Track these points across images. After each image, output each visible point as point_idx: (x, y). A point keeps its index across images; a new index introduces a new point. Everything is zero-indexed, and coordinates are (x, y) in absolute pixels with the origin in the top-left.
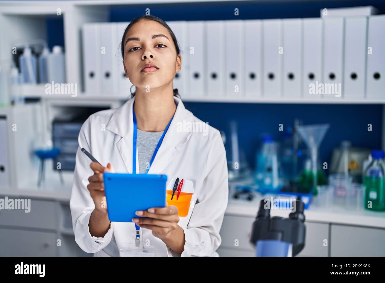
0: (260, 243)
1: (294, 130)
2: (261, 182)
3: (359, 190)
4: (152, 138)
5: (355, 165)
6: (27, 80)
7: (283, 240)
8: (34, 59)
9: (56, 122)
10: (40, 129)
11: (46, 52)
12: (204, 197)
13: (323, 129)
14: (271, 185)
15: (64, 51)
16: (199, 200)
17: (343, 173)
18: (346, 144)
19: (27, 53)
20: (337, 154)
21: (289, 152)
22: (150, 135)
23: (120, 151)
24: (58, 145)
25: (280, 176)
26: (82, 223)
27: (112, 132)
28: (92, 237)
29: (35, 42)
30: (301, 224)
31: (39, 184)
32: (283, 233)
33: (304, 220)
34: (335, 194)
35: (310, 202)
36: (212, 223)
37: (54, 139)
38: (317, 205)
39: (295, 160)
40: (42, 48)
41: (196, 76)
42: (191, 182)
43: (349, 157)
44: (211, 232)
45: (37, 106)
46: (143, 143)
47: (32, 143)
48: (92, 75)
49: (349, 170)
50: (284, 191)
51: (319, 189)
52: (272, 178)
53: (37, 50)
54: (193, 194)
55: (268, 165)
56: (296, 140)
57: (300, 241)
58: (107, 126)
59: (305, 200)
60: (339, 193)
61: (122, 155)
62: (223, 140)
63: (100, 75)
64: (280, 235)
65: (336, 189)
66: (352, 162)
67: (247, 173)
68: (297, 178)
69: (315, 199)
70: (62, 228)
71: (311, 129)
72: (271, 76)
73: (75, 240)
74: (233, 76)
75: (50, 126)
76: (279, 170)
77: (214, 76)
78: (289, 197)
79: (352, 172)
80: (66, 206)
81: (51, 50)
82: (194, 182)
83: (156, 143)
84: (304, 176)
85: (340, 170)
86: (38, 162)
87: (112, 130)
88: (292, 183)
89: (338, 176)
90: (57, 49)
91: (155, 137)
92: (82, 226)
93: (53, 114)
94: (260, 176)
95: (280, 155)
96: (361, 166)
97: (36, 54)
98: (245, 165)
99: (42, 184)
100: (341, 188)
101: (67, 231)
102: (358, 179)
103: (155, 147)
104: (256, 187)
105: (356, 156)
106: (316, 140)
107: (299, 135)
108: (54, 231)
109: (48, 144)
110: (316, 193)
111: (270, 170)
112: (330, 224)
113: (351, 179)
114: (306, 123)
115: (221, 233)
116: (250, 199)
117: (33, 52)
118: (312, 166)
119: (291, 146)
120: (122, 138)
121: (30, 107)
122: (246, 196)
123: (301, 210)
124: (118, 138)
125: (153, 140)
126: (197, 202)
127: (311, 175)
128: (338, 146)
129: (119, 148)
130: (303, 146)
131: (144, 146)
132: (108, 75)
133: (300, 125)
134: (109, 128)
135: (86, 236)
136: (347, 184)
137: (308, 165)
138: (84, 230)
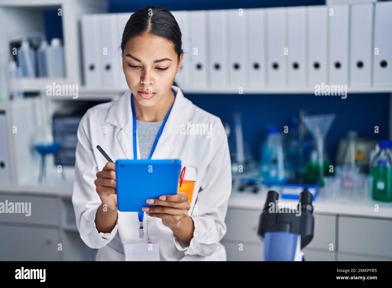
0: (268, 235)
1: (299, 121)
2: (266, 174)
3: (366, 181)
4: (152, 128)
5: (362, 155)
6: (25, 74)
7: (291, 231)
8: (32, 52)
9: (56, 117)
10: (40, 124)
11: (44, 45)
12: (208, 184)
13: (329, 120)
14: (277, 177)
15: (62, 43)
16: (203, 188)
17: (350, 164)
18: (353, 134)
19: (25, 46)
20: (343, 144)
21: (294, 144)
22: (150, 125)
23: (120, 143)
24: (59, 140)
25: (285, 168)
26: (87, 219)
27: (111, 125)
28: (99, 233)
29: (33, 35)
30: (309, 215)
31: (40, 180)
32: (291, 224)
33: (312, 211)
34: (342, 186)
35: (317, 193)
36: (216, 210)
37: (54, 134)
38: (324, 197)
39: (301, 151)
40: (40, 41)
41: (199, 67)
42: (194, 170)
43: (356, 148)
44: (216, 219)
45: (37, 101)
46: (143, 133)
47: (32, 139)
48: (92, 68)
49: (356, 161)
50: (290, 182)
51: (326, 180)
52: (277, 170)
53: (35, 43)
54: (195, 181)
55: (273, 156)
56: (302, 131)
57: (308, 233)
58: (105, 119)
59: (312, 191)
60: (347, 184)
61: (122, 147)
62: (226, 133)
63: (100, 68)
64: (288, 227)
65: (343, 180)
66: (358, 153)
67: (252, 165)
68: (303, 170)
69: (322, 190)
70: (64, 224)
71: (316, 120)
72: (276, 66)
73: (80, 236)
74: (237, 67)
75: (51, 121)
76: (285, 161)
77: (217, 67)
78: (295, 188)
79: (359, 163)
80: (68, 201)
81: (49, 43)
82: (196, 169)
83: (156, 133)
84: (310, 167)
85: (347, 160)
86: (39, 157)
87: (111, 122)
88: (298, 175)
89: (345, 167)
90: (55, 42)
91: (155, 127)
92: (87, 222)
93: (52, 109)
94: (265, 168)
95: (286, 147)
96: (368, 157)
97: (34, 47)
98: (249, 157)
99: (43, 180)
100: (348, 179)
101: (70, 227)
102: (365, 170)
103: (155, 137)
104: (261, 179)
105: (362, 147)
106: (322, 131)
107: (305, 126)
108: (56, 227)
109: (48, 139)
110: (322, 185)
111: (275, 162)
112: (338, 216)
113: (358, 170)
114: (312, 113)
115: (226, 221)
116: (255, 191)
117: (31, 45)
118: (318, 157)
119: (296, 137)
120: (121, 129)
121: (29, 102)
122: (251, 188)
123: (309, 200)
124: (118, 130)
125: (153, 129)
126: (201, 190)
127: (317, 166)
128: (345, 136)
129: (119, 140)
130: (309, 137)
131: (145, 136)
132: (108, 68)
133: (305, 115)
134: (108, 120)
135: (92, 232)
136: (355, 175)
137: (314, 157)
138: (90, 226)
